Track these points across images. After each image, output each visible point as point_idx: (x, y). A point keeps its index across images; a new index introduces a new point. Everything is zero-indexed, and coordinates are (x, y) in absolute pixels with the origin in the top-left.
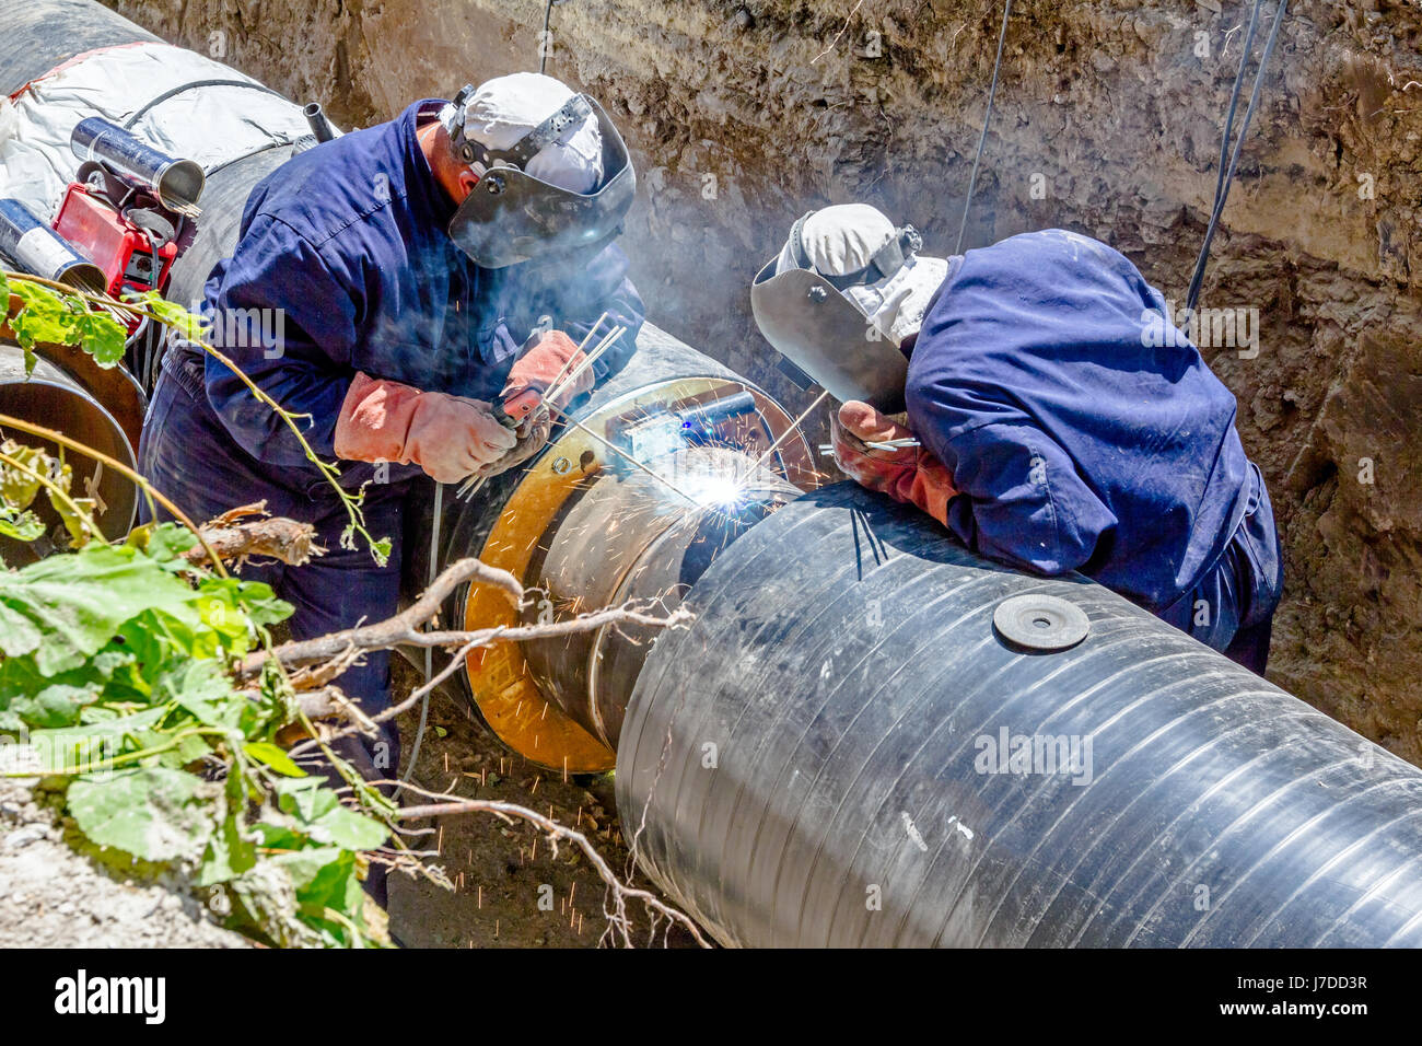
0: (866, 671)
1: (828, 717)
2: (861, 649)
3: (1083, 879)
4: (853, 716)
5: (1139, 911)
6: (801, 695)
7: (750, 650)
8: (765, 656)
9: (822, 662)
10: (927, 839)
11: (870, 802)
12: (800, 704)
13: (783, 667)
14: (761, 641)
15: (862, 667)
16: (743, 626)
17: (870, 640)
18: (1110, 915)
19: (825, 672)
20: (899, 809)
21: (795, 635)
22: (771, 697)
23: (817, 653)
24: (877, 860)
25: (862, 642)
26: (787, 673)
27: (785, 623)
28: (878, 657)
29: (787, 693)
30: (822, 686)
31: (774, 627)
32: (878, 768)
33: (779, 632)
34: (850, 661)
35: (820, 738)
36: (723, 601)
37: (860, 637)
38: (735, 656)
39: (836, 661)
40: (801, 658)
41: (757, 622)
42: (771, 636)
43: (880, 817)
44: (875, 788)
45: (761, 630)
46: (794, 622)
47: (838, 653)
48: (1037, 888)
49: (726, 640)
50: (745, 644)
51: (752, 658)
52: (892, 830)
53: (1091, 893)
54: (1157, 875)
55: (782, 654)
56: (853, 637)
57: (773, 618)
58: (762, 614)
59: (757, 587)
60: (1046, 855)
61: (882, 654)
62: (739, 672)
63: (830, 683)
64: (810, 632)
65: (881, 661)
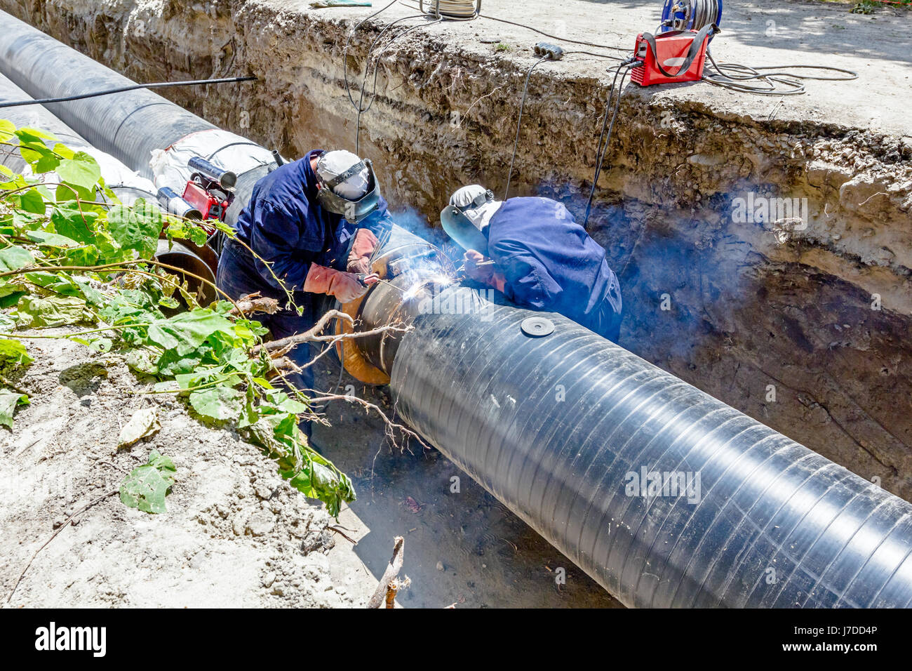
0: (477, 346)
1: (464, 362)
2: (475, 338)
3: (554, 416)
4: (473, 362)
5: (573, 426)
6: (454, 355)
8: (442, 341)
9: (462, 343)
10: (500, 403)
11: (480, 391)
12: (454, 358)
13: (448, 345)
14: (440, 336)
15: (476, 344)
16: (433, 331)
17: (478, 335)
18: (564, 428)
19: (463, 346)
20: (490, 394)
21: (452, 334)
22: (444, 356)
23: (460, 340)
24: (483, 412)
25: (475, 336)
26: (449, 347)
27: (448, 330)
28: (481, 341)
29: (450, 354)
30: (462, 351)
31: (445, 331)
32: (482, 379)
33: (446, 333)
34: (471, 342)
35: (462, 370)
36: (426, 323)
37: (475, 334)
38: (431, 342)
39: (466, 342)
40: (454, 342)
41: (439, 329)
42: (444, 334)
43: (483, 397)
44: (481, 387)
45: (440, 333)
46: (452, 329)
47: (467, 340)
48: (538, 419)
49: (428, 336)
50: (434, 338)
51: (437, 343)
52: (488, 401)
53: (557, 420)
54: (579, 413)
55: (447, 341)
56: (472, 334)
57: (444, 328)
58: (440, 327)
59: (438, 318)
60: (541, 407)
61: (482, 339)
62: (433, 348)
63: (464, 350)
64: (457, 333)
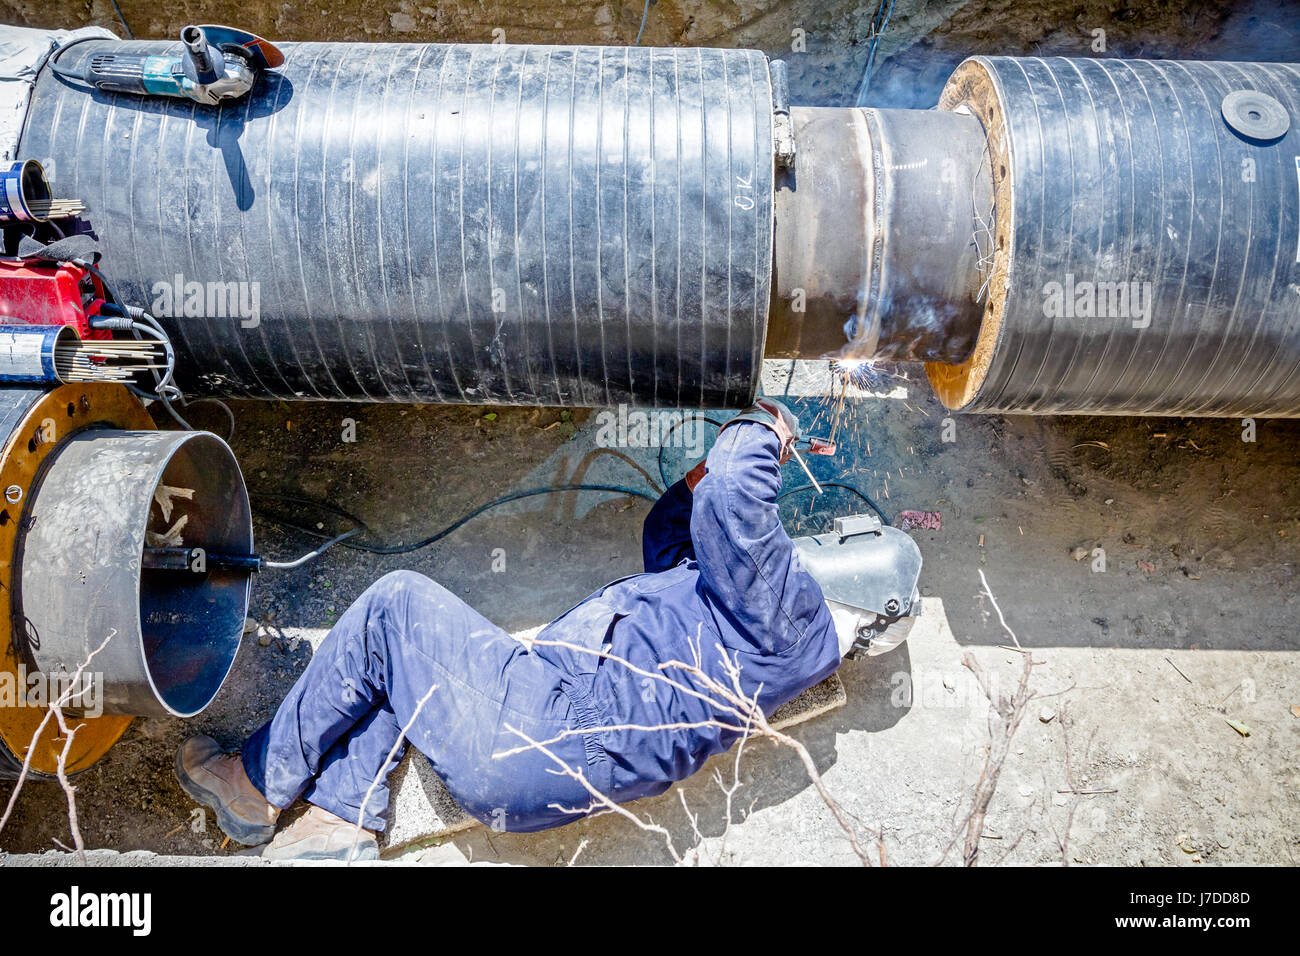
0: (1201, 217)
1: (1196, 261)
2: (1185, 206)
4: (1215, 251)
6: (1165, 260)
7: (1103, 252)
8: (1118, 249)
9: (1166, 231)
11: (1258, 293)
12: (1168, 265)
13: (1137, 249)
14: (1106, 243)
15: (1196, 217)
16: (1083, 241)
17: (1183, 196)
19: (1172, 234)
20: (1284, 286)
21: (1130, 224)
22: (1141, 272)
23: (1156, 226)
25: (1180, 201)
26: (1144, 251)
27: (1115, 221)
28: (1200, 204)
29: (1153, 264)
30: (1178, 245)
31: (1108, 228)
32: (1254, 271)
33: (1116, 229)
34: (1185, 218)
35: (1198, 276)
36: (1051, 235)
37: (1175, 198)
38: (1092, 264)
39: (1175, 224)
40: (1146, 237)
41: (1091, 232)
42: (1112, 234)
43: (1272, 298)
45: (1100, 235)
46: (1121, 217)
47: (1171, 217)
49: (1075, 257)
50: (1095, 251)
51: (1108, 257)
52: (1288, 300)
55: (1131, 242)
56: (1171, 201)
57: (1102, 222)
58: (1091, 223)
59: (1068, 209)
61: (1201, 201)
62: (1104, 271)
63: (1182, 240)
64: (1138, 218)
65: (1205, 205)
